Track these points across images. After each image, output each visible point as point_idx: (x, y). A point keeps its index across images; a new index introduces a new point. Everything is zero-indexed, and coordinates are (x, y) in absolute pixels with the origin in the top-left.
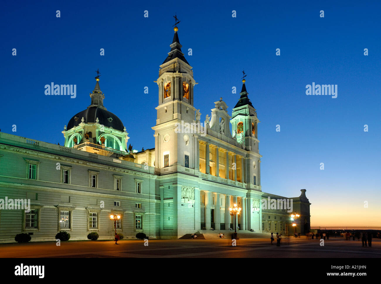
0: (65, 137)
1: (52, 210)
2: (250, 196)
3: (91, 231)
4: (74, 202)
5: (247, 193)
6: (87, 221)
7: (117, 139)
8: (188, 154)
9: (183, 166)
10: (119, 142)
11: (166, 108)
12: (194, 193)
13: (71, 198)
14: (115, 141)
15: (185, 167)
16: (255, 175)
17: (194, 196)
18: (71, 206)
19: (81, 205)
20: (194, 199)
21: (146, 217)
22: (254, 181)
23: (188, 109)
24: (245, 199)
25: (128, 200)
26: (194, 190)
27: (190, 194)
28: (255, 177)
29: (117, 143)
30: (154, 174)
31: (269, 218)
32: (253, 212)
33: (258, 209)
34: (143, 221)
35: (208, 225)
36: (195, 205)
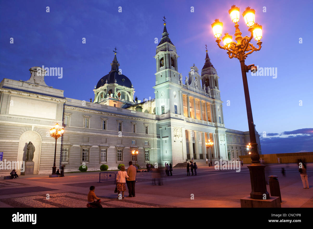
0: (95, 93)
1: (97, 149)
2: (218, 132)
3: (119, 163)
4: (109, 142)
5: (215, 130)
6: (116, 156)
7: (128, 93)
8: (176, 104)
9: (174, 113)
10: (129, 95)
11: (161, 74)
12: (182, 132)
13: (107, 139)
14: (126, 95)
15: (175, 113)
16: (220, 116)
17: (182, 135)
18: (107, 145)
19: (113, 144)
20: (182, 137)
21: (152, 151)
22: (220, 120)
23: (175, 74)
24: (215, 135)
25: (141, 139)
26: (182, 130)
27: (179, 133)
28: (220, 117)
29: (127, 96)
30: (155, 119)
31: (232, 148)
32: (221, 145)
33: (224, 142)
34: (150, 154)
35: (192, 156)
36: (182, 141)
